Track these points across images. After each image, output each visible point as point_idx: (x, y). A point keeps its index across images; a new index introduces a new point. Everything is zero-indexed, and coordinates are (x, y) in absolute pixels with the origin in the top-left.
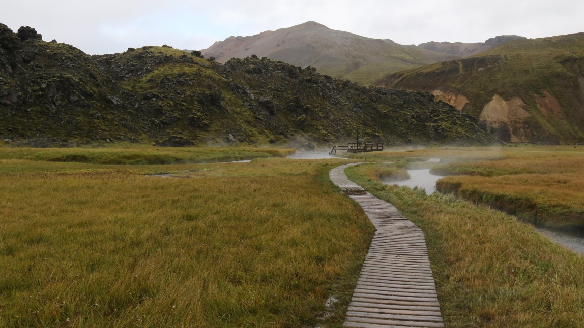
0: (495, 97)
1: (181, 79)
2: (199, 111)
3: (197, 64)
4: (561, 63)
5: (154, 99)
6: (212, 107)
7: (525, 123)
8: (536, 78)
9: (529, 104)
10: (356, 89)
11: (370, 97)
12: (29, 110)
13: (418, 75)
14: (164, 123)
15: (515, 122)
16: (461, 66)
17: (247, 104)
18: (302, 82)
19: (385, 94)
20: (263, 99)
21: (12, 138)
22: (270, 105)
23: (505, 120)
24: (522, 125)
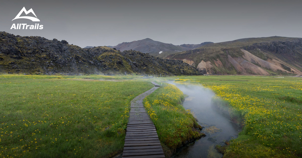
0: (202, 61)
1: (111, 57)
2: (116, 66)
3: (115, 52)
4: (223, 50)
5: (103, 62)
6: (120, 65)
7: (211, 69)
8: (215, 55)
9: (213, 63)
10: (160, 59)
11: (164, 62)
12: (67, 65)
13: (179, 55)
14: (106, 69)
15: (208, 68)
16: (192, 52)
17: (130, 64)
18: (145, 58)
19: (169, 61)
20: (134, 62)
21: (62, 73)
22: (136, 64)
23: (205, 68)
24: (210, 69)
